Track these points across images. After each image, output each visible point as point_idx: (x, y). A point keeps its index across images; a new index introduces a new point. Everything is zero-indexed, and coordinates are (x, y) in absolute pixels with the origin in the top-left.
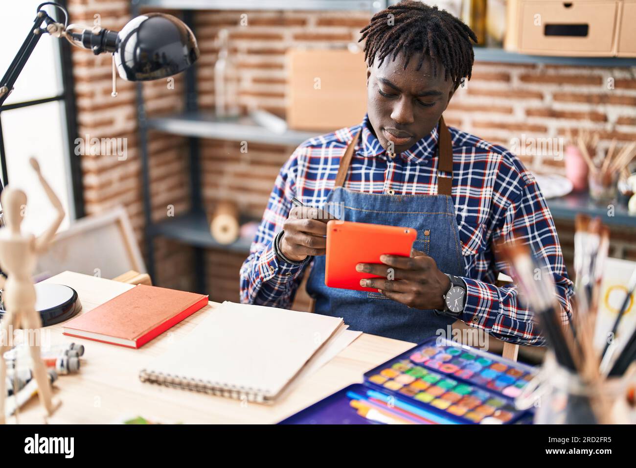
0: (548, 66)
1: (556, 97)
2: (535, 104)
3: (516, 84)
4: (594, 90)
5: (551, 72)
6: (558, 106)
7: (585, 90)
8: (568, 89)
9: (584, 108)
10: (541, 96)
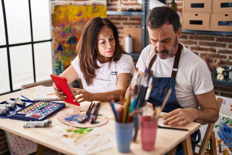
0: (198, 34)
1: (200, 44)
2: (194, 46)
3: (188, 39)
4: (212, 42)
5: (199, 36)
6: (201, 46)
7: (209, 41)
8: (204, 41)
9: (209, 47)
10: (196, 43)
